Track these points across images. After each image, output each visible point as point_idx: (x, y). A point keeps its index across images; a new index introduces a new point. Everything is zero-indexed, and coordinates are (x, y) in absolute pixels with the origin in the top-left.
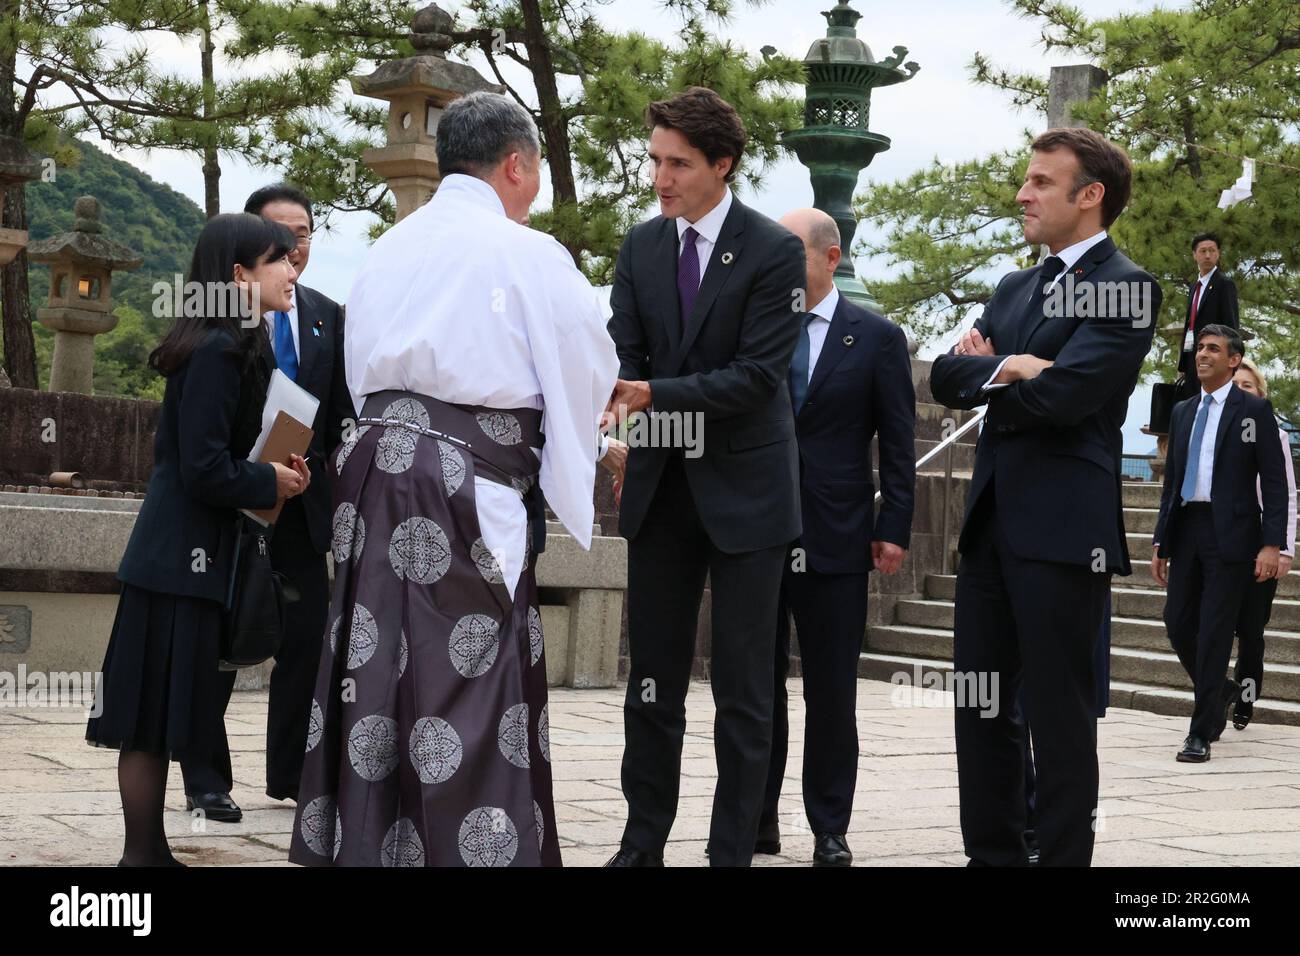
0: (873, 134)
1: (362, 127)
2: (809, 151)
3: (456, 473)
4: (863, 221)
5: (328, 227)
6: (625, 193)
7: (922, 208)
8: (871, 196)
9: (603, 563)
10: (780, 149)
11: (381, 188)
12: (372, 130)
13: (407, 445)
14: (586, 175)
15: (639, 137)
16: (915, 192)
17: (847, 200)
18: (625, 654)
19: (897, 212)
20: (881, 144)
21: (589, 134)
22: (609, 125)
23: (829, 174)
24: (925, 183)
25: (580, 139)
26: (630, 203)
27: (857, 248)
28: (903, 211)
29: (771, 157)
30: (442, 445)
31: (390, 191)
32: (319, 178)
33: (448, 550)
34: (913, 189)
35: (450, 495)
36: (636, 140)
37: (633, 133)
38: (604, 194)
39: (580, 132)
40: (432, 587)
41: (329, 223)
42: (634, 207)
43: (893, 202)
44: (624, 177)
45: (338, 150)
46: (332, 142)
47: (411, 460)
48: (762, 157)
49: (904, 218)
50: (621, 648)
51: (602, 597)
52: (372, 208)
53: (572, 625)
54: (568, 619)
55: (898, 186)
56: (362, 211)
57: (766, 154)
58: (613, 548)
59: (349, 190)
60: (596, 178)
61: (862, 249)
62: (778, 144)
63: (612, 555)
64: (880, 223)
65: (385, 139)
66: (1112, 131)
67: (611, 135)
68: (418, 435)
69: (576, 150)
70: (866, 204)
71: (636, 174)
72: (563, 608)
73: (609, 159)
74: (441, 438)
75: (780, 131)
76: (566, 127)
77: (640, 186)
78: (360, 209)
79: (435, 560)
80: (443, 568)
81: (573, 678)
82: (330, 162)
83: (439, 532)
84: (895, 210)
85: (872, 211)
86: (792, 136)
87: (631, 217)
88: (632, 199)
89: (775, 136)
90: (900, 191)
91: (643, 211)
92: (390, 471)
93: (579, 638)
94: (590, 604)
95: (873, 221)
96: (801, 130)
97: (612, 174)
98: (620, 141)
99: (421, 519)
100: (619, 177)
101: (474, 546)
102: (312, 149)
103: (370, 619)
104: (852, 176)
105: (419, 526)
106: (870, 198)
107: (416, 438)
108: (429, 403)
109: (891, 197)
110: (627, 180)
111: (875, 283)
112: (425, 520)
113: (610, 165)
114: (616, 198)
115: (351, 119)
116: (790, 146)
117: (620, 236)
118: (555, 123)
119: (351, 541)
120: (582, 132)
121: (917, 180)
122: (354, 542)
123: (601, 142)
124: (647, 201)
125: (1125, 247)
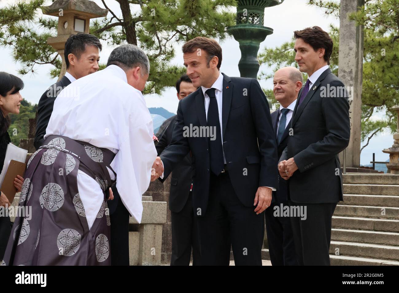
0: (266, 28)
1: (47, 28)
2: (238, 35)
3: (71, 166)
4: (263, 64)
5: (33, 71)
6: (160, 54)
7: (287, 58)
8: (266, 54)
9: (154, 213)
10: (226, 34)
11: (55, 54)
12: (51, 29)
13: (54, 154)
14: (144, 47)
15: (166, 30)
16: (284, 51)
17: (255, 56)
18: (164, 252)
19: (277, 60)
20: (269, 31)
21: (144, 29)
22: (153, 25)
23: (247, 44)
24: (288, 48)
25: (140, 31)
26: (162, 58)
27: (260, 76)
28: (280, 60)
29: (223, 37)
30: (68, 155)
31: (59, 55)
32: (28, 50)
33: (63, 197)
34: (283, 50)
35: (67, 174)
36: (164, 31)
37: (163, 28)
38: (151, 54)
39: (140, 28)
40: (55, 213)
41: (33, 69)
42: (164, 60)
43: (275, 56)
44: (160, 47)
45: (36, 38)
46: (34, 35)
47: (54, 160)
48: (219, 38)
49: (280, 63)
50: (162, 249)
51: (153, 227)
52: (52, 63)
53: (141, 240)
54: (139, 237)
55: (277, 49)
56: (47, 64)
57: (220, 37)
58: (158, 206)
59: (42, 55)
60: (147, 48)
61: (262, 76)
62: (225, 32)
63: (157, 209)
64: (270, 65)
65: (57, 33)
66: (367, 25)
67: (154, 29)
68: (59, 151)
69: (139, 36)
70: (264, 57)
71: (165, 46)
72: (137, 233)
73: (153, 40)
74: (69, 153)
75: (226, 26)
76: (134, 26)
77: (167, 51)
78: (46, 63)
79: (57, 201)
80: (60, 205)
81: (142, 262)
82: (33, 43)
83: (60, 189)
84: (276, 59)
85: (266, 60)
86: (231, 29)
87: (163, 65)
88: (163, 56)
89: (224, 29)
90: (278, 52)
91: (168, 61)
92: (45, 164)
93: (144, 245)
94: (148, 231)
95: (267, 64)
96: (236, 26)
97: (155, 46)
98: (158, 32)
99: (54, 184)
100: (158, 47)
101: (75, 197)
102: (26, 38)
103: (28, 225)
104: (257, 45)
105: (53, 187)
106: (266, 55)
107: (58, 152)
108: (67, 139)
109: (274, 54)
110: (161, 49)
111: (268, 91)
112: (56, 184)
113: (154, 42)
114: (156, 56)
115: (42, 25)
116: (231, 33)
117: (158, 73)
118: (129, 25)
119: (27, 193)
120: (141, 28)
121: (285, 47)
122: (28, 194)
123: (150, 32)
124: (170, 57)
125: (374, 74)
